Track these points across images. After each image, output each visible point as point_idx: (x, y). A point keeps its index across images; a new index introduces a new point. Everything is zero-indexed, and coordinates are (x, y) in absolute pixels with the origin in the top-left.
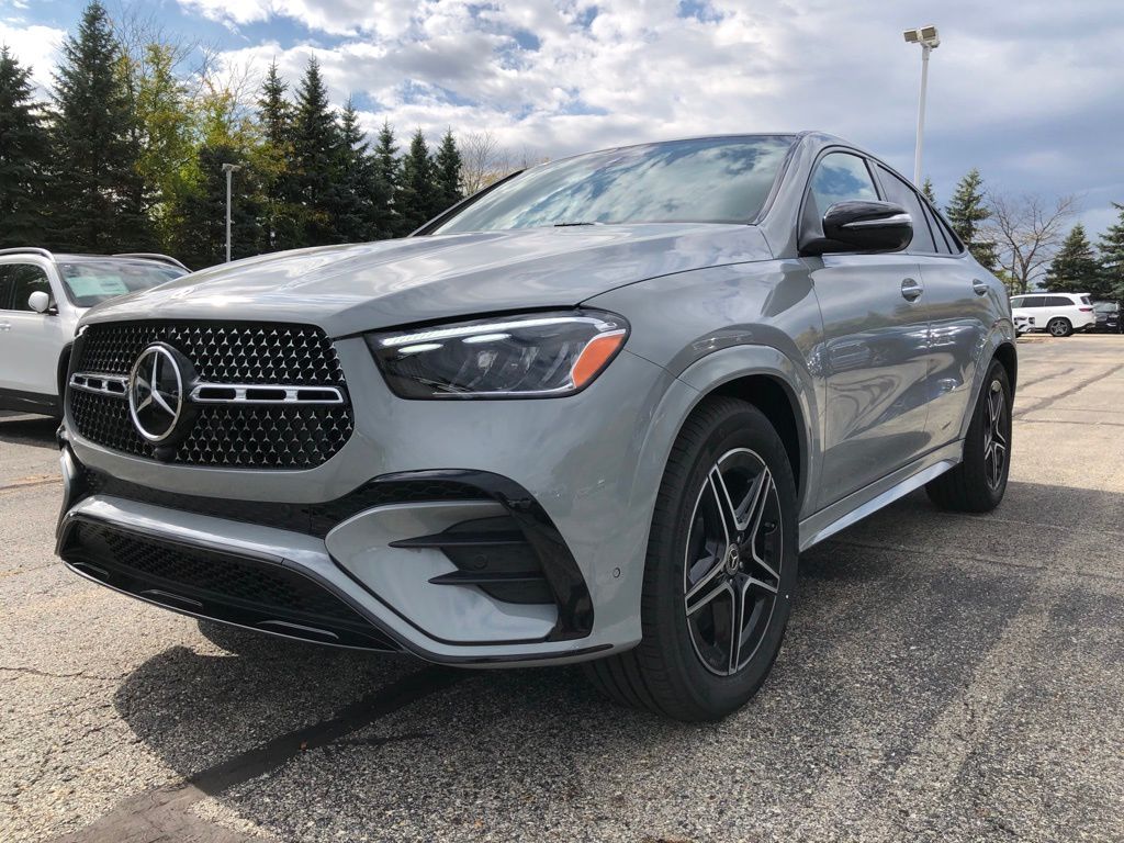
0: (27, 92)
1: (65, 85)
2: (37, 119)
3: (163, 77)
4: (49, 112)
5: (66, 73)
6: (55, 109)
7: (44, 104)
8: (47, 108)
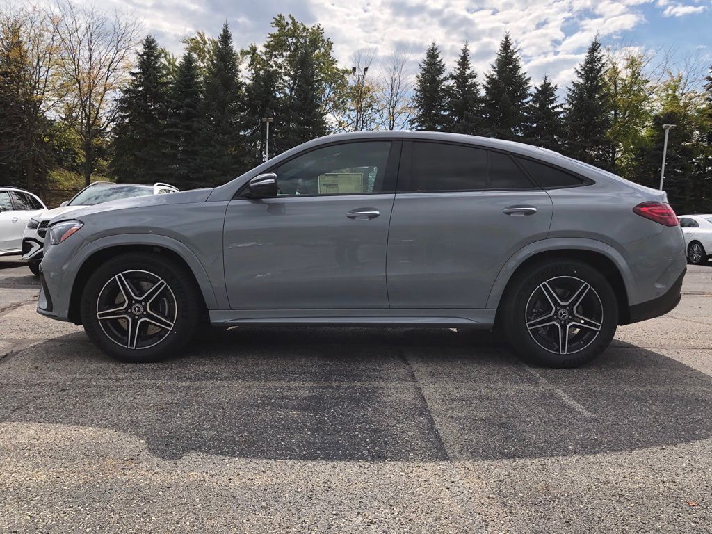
0: (554, 99)
1: (573, 92)
2: (559, 113)
3: (635, 75)
4: (564, 109)
5: (575, 85)
6: (567, 106)
7: (562, 104)
8: (563, 106)
